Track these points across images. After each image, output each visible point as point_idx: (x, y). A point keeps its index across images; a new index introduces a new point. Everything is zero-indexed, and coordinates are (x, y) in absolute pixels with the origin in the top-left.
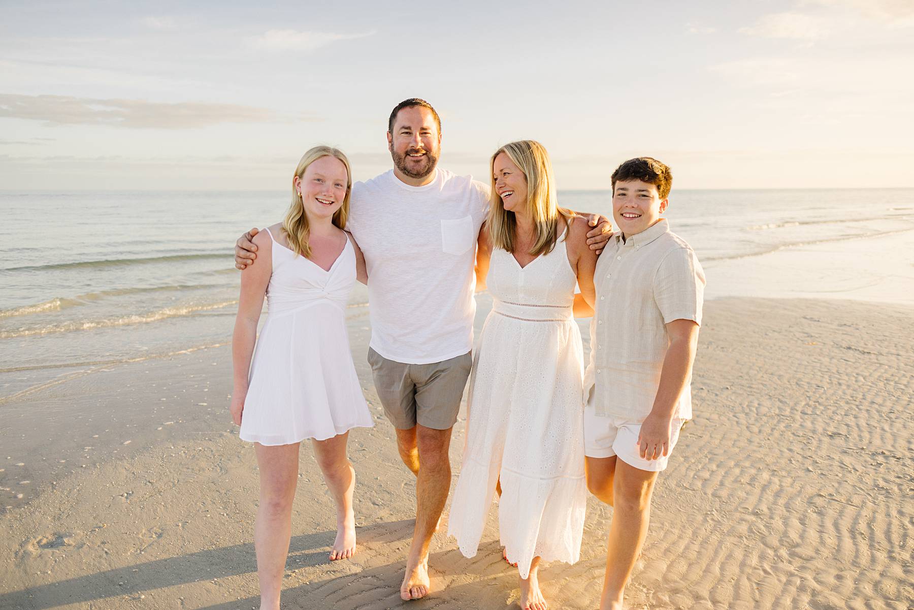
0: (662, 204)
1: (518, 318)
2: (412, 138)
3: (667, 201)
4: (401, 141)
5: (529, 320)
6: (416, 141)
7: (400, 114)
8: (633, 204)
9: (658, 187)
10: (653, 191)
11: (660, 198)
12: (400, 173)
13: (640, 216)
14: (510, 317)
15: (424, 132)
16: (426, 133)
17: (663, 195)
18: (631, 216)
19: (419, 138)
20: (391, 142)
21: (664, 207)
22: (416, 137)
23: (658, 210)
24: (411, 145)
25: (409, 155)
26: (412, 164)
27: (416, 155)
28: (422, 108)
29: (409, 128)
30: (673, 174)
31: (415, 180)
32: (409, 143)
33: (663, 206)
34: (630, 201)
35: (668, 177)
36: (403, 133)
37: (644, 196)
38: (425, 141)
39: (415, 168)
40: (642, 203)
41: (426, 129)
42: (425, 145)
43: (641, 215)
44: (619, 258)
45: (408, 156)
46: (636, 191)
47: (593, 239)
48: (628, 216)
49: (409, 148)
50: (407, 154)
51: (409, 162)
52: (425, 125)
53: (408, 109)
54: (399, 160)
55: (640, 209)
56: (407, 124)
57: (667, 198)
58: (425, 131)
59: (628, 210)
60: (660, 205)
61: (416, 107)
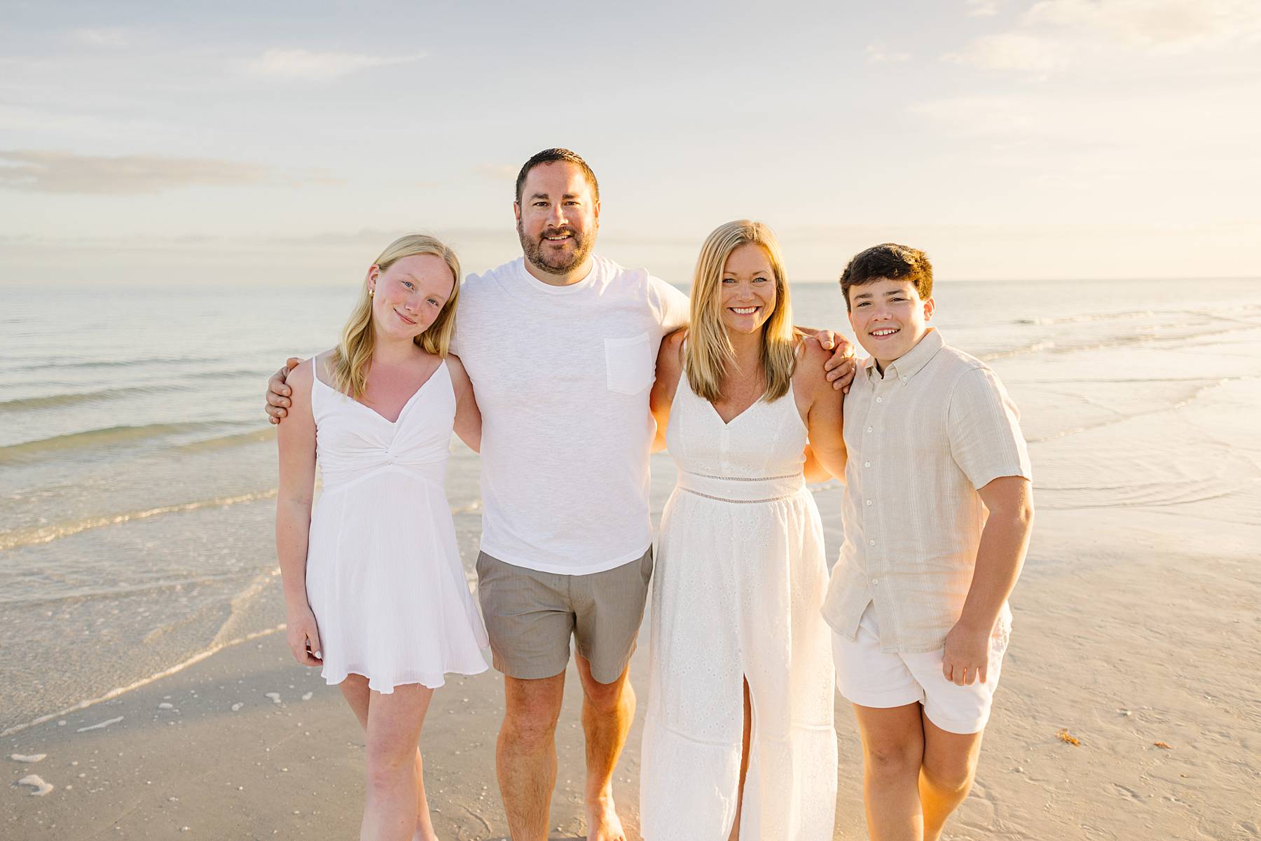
0: (926, 306)
1: (725, 500)
2: (550, 212)
3: (931, 300)
4: (534, 216)
5: (741, 502)
6: (556, 218)
7: (532, 174)
8: (885, 315)
9: (916, 283)
10: (911, 291)
11: (921, 298)
12: (533, 267)
13: (898, 330)
14: (711, 497)
15: (569, 201)
16: (572, 203)
17: (925, 294)
18: (886, 332)
19: (560, 212)
20: (519, 218)
21: (930, 310)
22: (556, 210)
23: (923, 317)
24: (548, 223)
25: (547, 238)
26: (551, 252)
27: (556, 238)
28: (566, 164)
29: (545, 196)
30: (931, 261)
31: (557, 276)
32: (546, 220)
33: (928, 309)
34: (880, 311)
35: (925, 267)
36: (536, 204)
37: (899, 299)
38: (571, 215)
39: (555, 258)
40: (897, 310)
41: (571, 197)
42: (571, 222)
43: (900, 328)
44: (879, 400)
45: (545, 240)
46: (884, 295)
47: (835, 372)
48: (881, 333)
49: (546, 228)
50: (543, 237)
51: (547, 250)
52: (571, 191)
53: (543, 167)
54: (531, 248)
55: (897, 320)
56: (542, 191)
57: (932, 297)
58: (571, 200)
59: (878, 325)
60: (923, 310)
61: (557, 164)
